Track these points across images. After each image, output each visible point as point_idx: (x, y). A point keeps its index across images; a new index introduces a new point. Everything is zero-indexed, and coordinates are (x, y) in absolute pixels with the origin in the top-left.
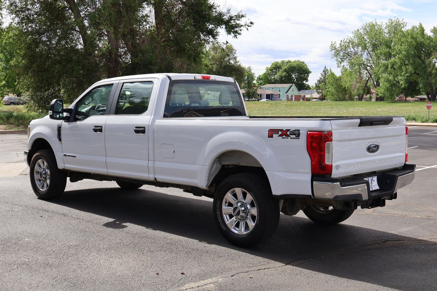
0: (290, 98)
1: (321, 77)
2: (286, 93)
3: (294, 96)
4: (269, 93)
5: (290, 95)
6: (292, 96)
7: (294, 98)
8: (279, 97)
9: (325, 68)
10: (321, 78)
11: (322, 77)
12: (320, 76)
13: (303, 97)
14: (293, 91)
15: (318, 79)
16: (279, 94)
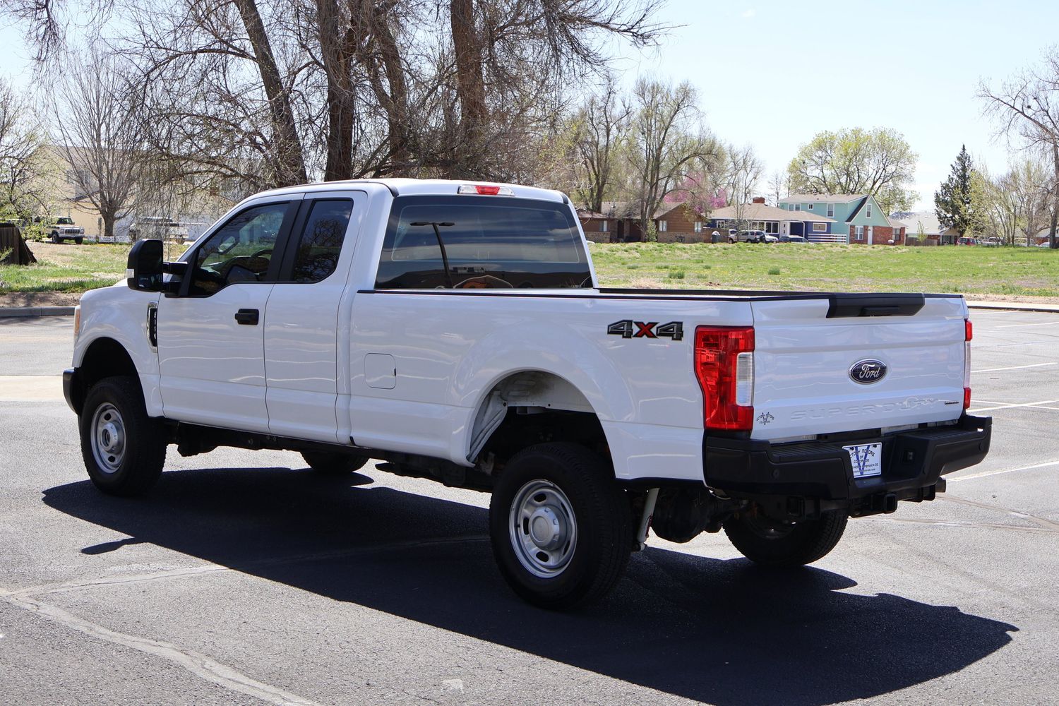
0: (860, 235)
1: (951, 176)
2: (850, 219)
3: (871, 228)
4: (801, 220)
5: (859, 227)
6: (866, 229)
7: (870, 234)
8: (829, 232)
9: (964, 149)
10: (952, 179)
11: (955, 177)
12: (949, 171)
13: (898, 232)
14: (869, 215)
15: (945, 180)
16: (829, 224)
